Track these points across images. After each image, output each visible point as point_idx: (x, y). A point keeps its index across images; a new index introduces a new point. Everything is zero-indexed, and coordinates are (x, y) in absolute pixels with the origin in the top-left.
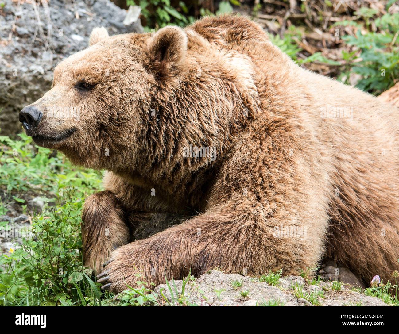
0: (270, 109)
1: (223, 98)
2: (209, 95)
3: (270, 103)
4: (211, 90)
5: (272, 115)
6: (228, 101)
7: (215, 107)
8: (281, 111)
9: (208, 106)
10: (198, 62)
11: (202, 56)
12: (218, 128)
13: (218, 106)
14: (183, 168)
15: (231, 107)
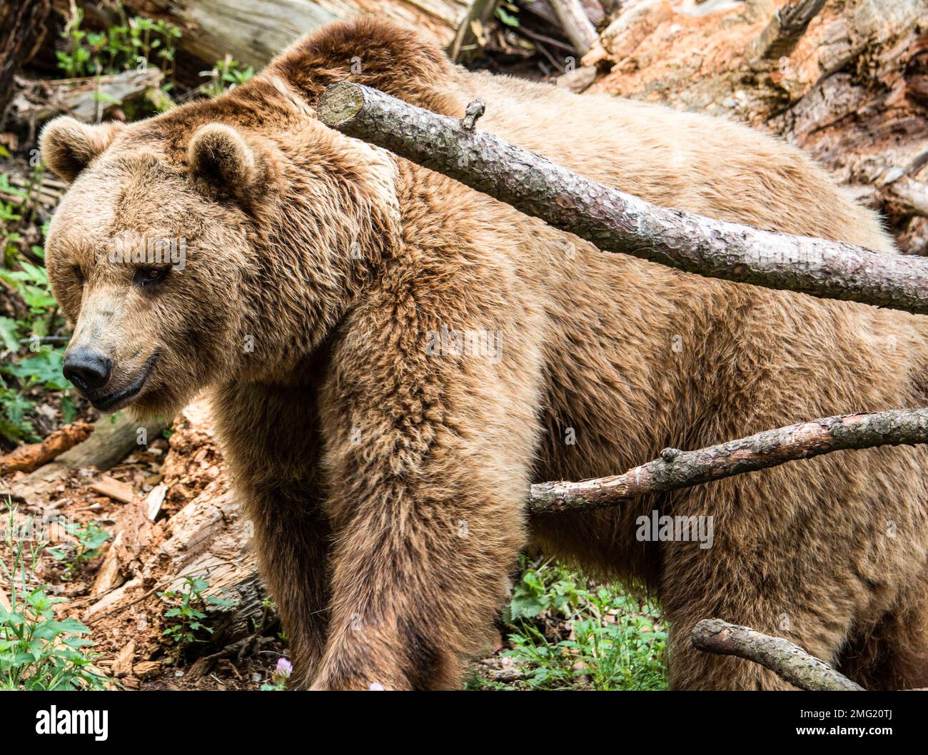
0: (418, 242)
1: (339, 213)
2: (314, 215)
3: (417, 234)
4: (316, 202)
5: (422, 256)
6: (347, 218)
7: (328, 234)
8: (436, 245)
9: (314, 235)
10: (284, 149)
11: (287, 133)
12: (335, 274)
13: (330, 232)
14: (292, 352)
15: (355, 229)
